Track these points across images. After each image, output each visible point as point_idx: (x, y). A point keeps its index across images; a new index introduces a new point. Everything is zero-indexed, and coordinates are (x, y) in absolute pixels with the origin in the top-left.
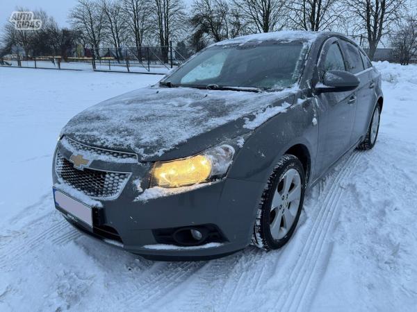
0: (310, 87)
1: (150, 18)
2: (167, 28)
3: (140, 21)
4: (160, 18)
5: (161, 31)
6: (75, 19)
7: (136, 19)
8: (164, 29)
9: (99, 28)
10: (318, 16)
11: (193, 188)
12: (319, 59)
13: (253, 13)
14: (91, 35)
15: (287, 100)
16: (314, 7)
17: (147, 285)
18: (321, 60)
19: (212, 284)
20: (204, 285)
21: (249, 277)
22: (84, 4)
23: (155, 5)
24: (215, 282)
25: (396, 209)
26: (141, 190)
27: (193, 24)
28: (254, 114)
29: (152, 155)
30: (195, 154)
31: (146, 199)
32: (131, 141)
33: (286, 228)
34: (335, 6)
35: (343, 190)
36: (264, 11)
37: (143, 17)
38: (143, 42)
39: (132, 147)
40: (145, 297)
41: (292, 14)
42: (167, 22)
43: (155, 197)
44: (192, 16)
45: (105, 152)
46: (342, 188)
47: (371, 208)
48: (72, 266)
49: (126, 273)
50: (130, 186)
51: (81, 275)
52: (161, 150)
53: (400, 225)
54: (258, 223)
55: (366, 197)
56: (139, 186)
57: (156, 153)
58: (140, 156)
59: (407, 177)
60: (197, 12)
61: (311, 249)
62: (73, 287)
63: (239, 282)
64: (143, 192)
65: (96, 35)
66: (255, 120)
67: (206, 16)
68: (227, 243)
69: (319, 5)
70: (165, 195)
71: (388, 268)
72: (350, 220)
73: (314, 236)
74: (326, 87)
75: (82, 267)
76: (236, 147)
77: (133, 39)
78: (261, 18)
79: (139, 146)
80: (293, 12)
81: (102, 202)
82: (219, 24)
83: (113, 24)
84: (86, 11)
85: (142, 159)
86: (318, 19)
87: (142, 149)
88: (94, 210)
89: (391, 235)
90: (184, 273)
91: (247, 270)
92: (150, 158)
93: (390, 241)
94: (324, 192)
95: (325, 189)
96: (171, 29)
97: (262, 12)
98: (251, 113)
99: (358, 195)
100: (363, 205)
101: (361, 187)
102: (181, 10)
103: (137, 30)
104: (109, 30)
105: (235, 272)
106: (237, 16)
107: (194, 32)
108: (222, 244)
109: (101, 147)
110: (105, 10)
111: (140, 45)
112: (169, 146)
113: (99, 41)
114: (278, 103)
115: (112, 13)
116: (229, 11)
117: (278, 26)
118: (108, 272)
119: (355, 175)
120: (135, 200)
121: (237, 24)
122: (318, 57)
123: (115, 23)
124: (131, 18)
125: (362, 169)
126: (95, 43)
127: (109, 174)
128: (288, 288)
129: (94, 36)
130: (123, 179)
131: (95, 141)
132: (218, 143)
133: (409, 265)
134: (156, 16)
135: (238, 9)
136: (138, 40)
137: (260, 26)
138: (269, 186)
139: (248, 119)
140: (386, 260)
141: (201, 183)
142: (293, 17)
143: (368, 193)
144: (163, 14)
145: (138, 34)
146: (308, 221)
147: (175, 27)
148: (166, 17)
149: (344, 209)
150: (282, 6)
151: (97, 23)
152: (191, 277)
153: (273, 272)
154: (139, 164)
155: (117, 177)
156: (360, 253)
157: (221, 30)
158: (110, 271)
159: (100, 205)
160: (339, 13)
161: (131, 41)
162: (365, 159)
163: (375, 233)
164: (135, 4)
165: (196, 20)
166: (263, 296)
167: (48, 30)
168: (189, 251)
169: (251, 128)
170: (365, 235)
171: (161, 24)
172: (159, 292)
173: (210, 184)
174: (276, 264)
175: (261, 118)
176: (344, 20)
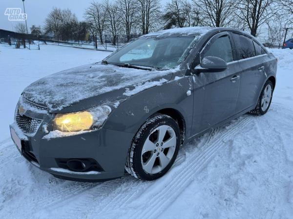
0: (189, 69)
1: (137, 15)
2: (148, 21)
3: (130, 17)
4: (143, 15)
5: (144, 24)
6: (88, 15)
7: (127, 16)
8: (145, 22)
9: (103, 21)
10: (259, 13)
11: (78, 133)
12: (204, 48)
13: (209, 11)
14: (98, 26)
15: (165, 77)
16: (255, 6)
17: (56, 194)
18: (205, 49)
19: (96, 199)
20: (90, 199)
21: (122, 197)
22: (94, 5)
23: (141, 6)
24: (98, 198)
25: (255, 162)
26: (47, 132)
27: (165, 19)
28: (134, 85)
29: (56, 109)
30: (82, 111)
31: (50, 137)
32: (47, 100)
33: (161, 166)
34: (272, 5)
35: (224, 143)
36: (217, 10)
37: (132, 14)
38: (131, 31)
39: (47, 103)
40: (50, 201)
41: (238, 12)
42: (148, 18)
43: (55, 137)
44: (165, 13)
45: (34, 105)
46: (223, 142)
47: (237, 159)
48: (18, 176)
49: (47, 185)
50: (41, 128)
51: (21, 182)
52: (61, 106)
53: (252, 174)
54: (131, 160)
55: (237, 150)
56: (46, 129)
57: (58, 108)
58: (49, 109)
59: (280, 138)
60: (169, 11)
61: (176, 183)
62: (13, 190)
63: (113, 200)
64: (48, 133)
65: (101, 26)
66: (134, 90)
67: (175, 13)
68: (103, 172)
69: (260, 5)
70: (60, 137)
71: (225, 204)
72: (216, 166)
73: (183, 174)
74: (202, 68)
75: (23, 178)
76: (112, 107)
77: (125, 29)
78: (214, 15)
79: (50, 103)
80: (239, 10)
81: (28, 137)
82: (184, 19)
83: (112, 19)
84: (96, 10)
85: (50, 111)
86: (258, 16)
87: (51, 105)
88: (23, 142)
89: (239, 181)
90: (83, 189)
91: (123, 193)
92: (54, 111)
93: (237, 184)
94: (209, 144)
95: (210, 142)
96: (150, 22)
97: (216, 10)
98: (132, 85)
99: (232, 148)
100: (233, 156)
101: (237, 143)
102: (158, 9)
103: (128, 23)
104: (109, 23)
105: (115, 193)
106: (197, 13)
107: (166, 24)
108: (100, 173)
109: (32, 102)
110: (107, 9)
111: (129, 33)
112: (67, 104)
113: (103, 30)
114: (157, 79)
115: (112, 11)
116: (192, 10)
117: (227, 21)
118: (35, 182)
119: (238, 134)
120: (43, 138)
121: (197, 19)
122: (203, 46)
123: (114, 18)
124: (124, 15)
125: (248, 129)
126: (100, 31)
127: (33, 119)
128: (143, 209)
129: (100, 27)
130: (39, 123)
131: (30, 98)
132: (101, 104)
133: (242, 204)
134: (140, 13)
135: (198, 8)
136: (128, 30)
137: (213, 20)
138: (140, 136)
139: (128, 89)
140: (226, 198)
141: (85, 130)
142: (238, 13)
143: (240, 148)
144: (146, 12)
145: (128, 26)
146: (184, 164)
147: (153, 21)
148: (148, 14)
149: (217, 158)
150: (231, 6)
151: (102, 18)
152: (84, 192)
153: (139, 196)
154: (48, 114)
155: (36, 122)
156: (211, 191)
157: (185, 23)
158: (37, 182)
159: (26, 139)
160: (276, 11)
161: (123, 30)
162: (253, 122)
163: (229, 177)
164: (127, 5)
165: (168, 16)
166: (124, 211)
167: (72, 23)
168: (77, 175)
169: (128, 95)
170: (222, 178)
171: (143, 18)
172: (60, 199)
173: (90, 131)
174: (145, 190)
175: (139, 89)
176: (279, 17)
